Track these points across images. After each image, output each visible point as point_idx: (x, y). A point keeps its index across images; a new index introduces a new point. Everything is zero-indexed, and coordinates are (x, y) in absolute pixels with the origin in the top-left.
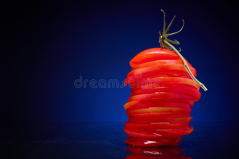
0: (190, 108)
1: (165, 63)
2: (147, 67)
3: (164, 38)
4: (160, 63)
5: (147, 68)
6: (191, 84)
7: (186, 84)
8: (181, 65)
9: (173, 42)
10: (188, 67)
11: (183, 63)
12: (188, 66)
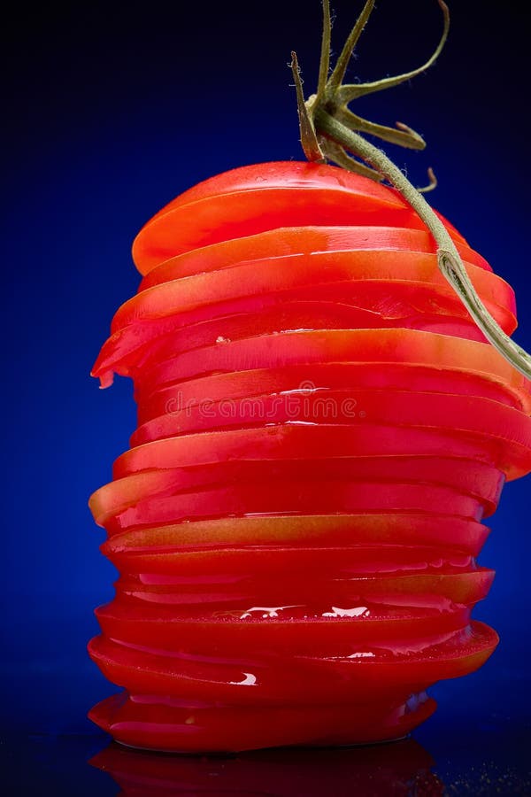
0: (478, 518)
1: (323, 242)
2: (218, 268)
3: (328, 108)
4: (294, 243)
5: (215, 275)
6: (482, 373)
7: (449, 367)
8: (421, 256)
9: (384, 132)
10: (462, 268)
11: (432, 244)
12: (459, 260)
